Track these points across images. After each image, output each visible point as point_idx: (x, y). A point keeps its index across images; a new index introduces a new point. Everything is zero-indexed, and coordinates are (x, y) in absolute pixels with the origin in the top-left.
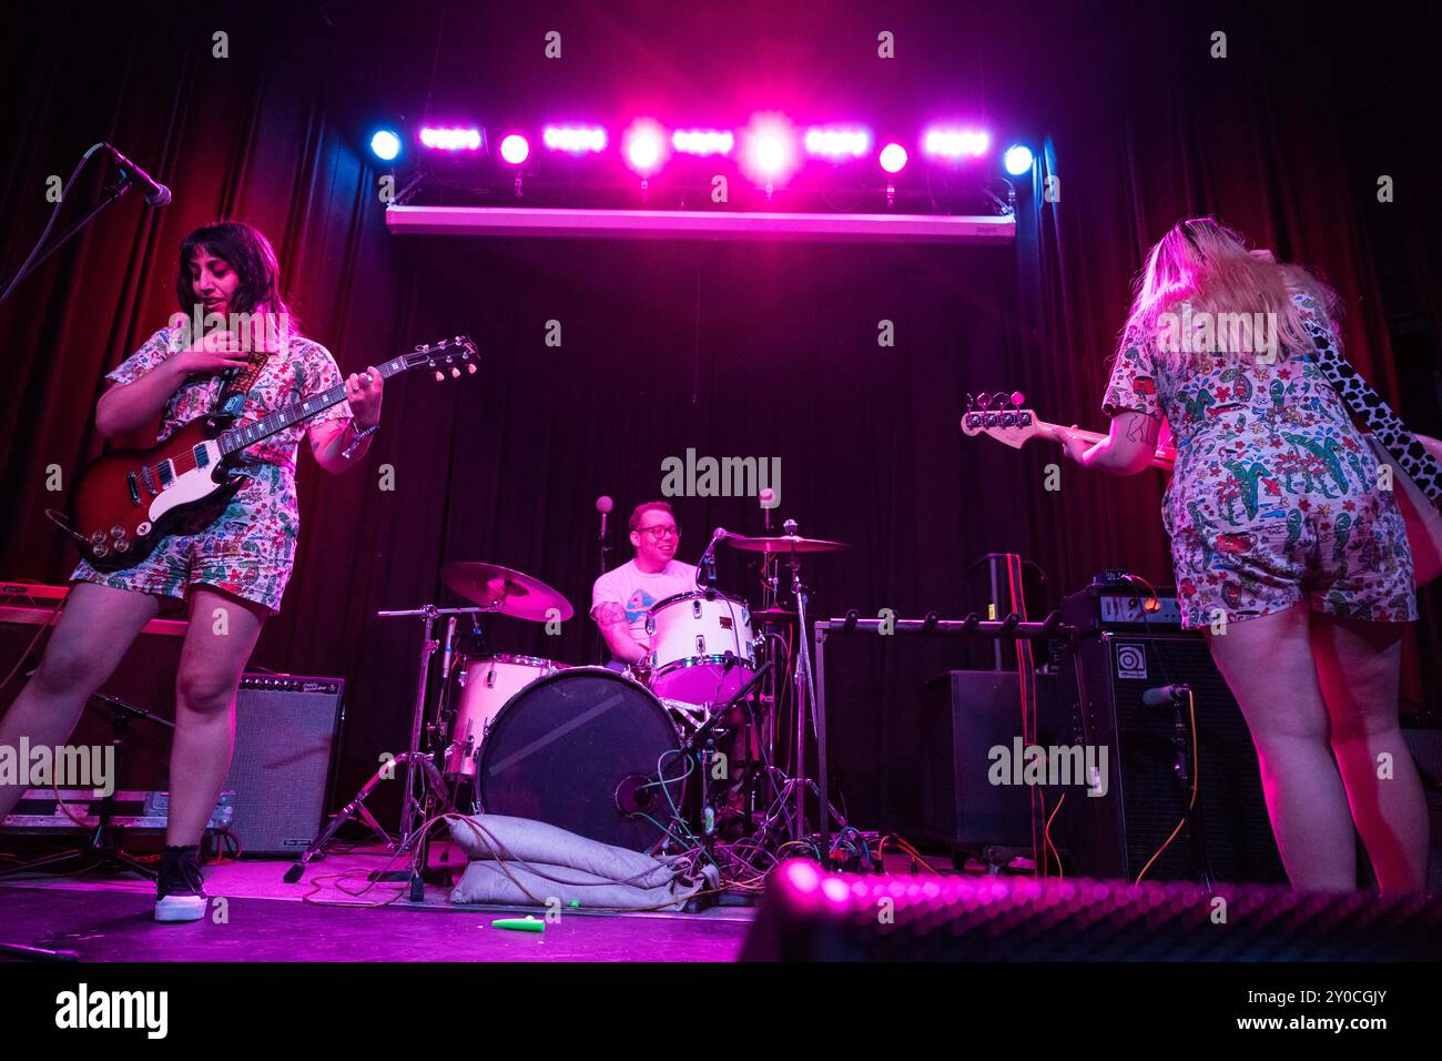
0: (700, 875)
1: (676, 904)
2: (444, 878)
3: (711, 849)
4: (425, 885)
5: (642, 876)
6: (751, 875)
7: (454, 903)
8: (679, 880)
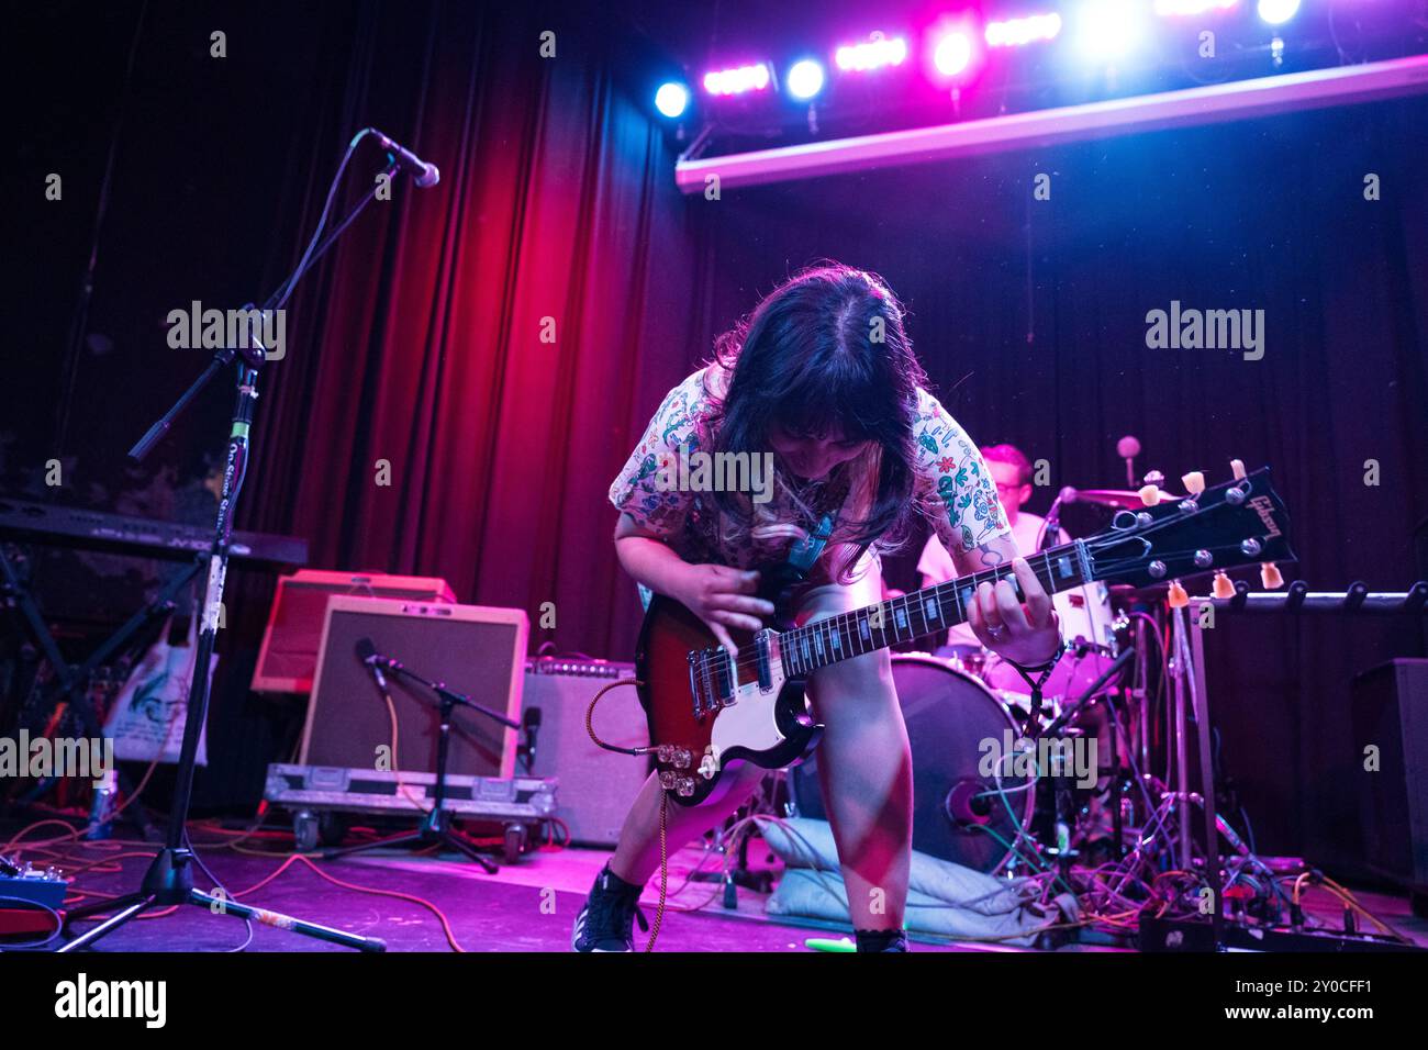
0: (1052, 905)
1: (1024, 936)
2: (761, 883)
3: (1065, 874)
4: (738, 888)
5: (980, 900)
6: (1121, 908)
7: (769, 913)
8: (1026, 906)
